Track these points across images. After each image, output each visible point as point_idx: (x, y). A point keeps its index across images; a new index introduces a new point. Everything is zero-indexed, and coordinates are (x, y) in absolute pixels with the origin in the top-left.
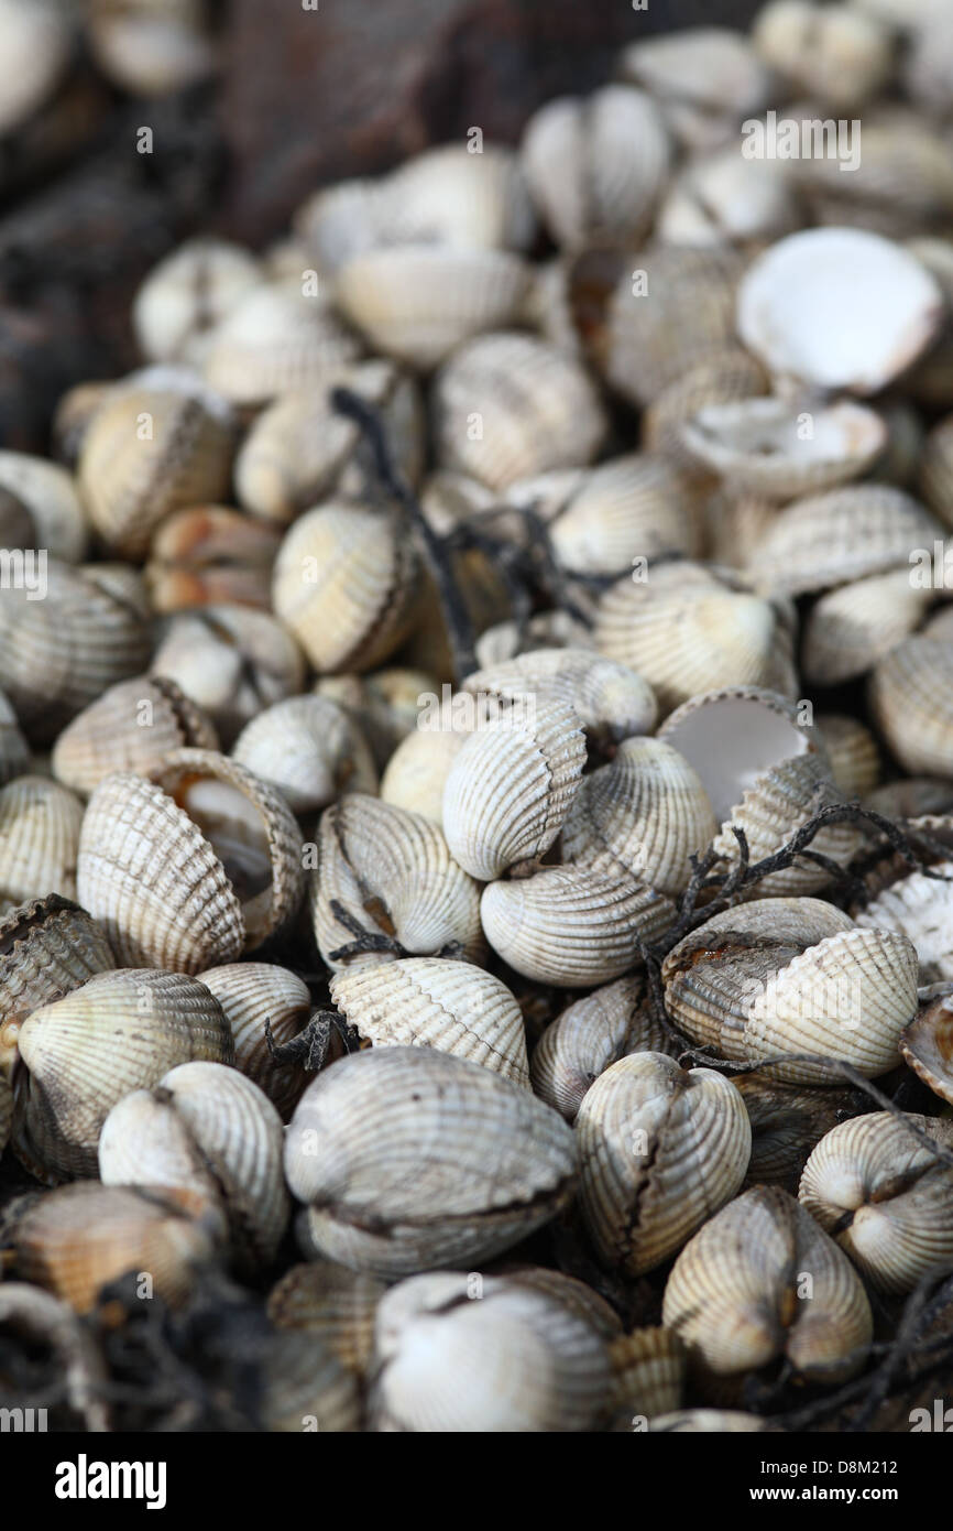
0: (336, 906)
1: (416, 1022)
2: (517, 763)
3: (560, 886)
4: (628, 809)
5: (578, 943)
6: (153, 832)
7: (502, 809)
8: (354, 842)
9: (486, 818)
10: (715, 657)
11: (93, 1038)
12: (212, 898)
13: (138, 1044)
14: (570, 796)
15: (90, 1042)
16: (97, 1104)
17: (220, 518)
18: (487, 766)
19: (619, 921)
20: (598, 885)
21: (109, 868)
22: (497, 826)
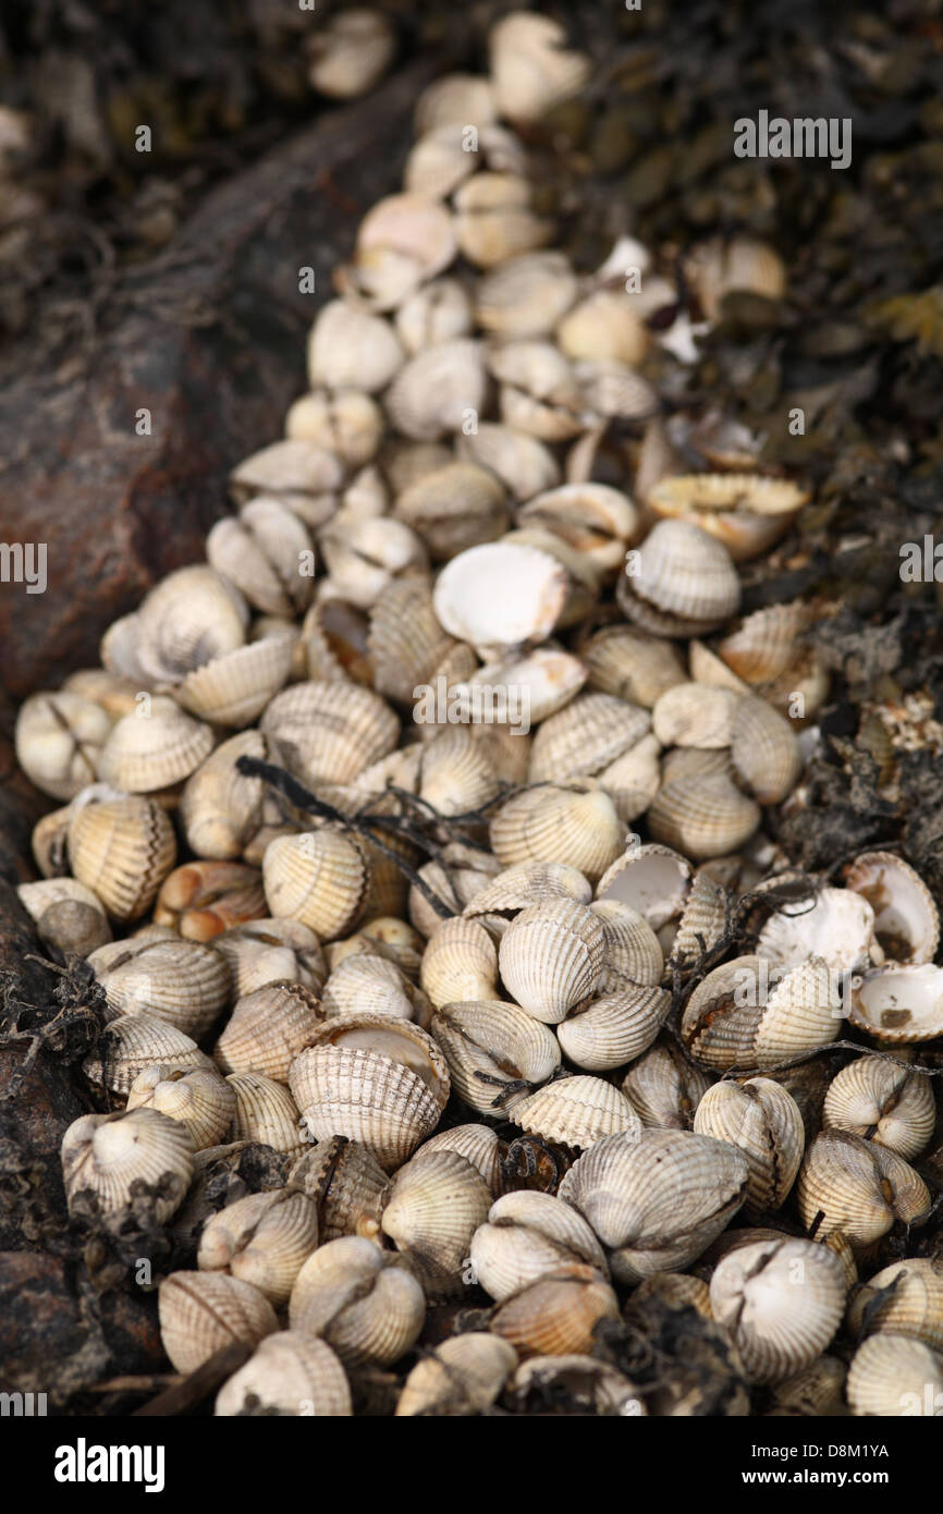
0: (478, 1074)
1: (585, 1120)
2: (562, 945)
3: (610, 1008)
4: (621, 947)
5: (632, 1037)
6: (369, 1075)
7: (565, 976)
8: (474, 1033)
9: (556, 985)
10: (593, 837)
11: (435, 1207)
12: (421, 1099)
13: (460, 1200)
14: (602, 952)
15: (436, 1210)
16: (454, 1245)
17: (196, 867)
18: (543, 954)
19: (650, 1015)
20: (632, 998)
21: (345, 1108)
22: (565, 987)
